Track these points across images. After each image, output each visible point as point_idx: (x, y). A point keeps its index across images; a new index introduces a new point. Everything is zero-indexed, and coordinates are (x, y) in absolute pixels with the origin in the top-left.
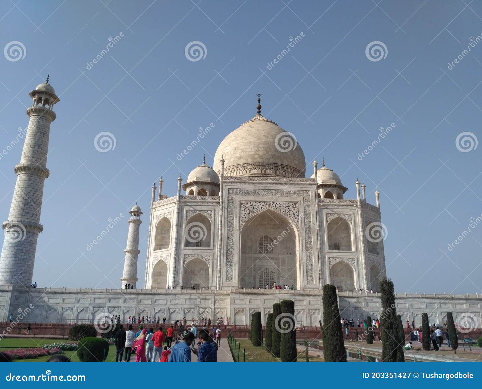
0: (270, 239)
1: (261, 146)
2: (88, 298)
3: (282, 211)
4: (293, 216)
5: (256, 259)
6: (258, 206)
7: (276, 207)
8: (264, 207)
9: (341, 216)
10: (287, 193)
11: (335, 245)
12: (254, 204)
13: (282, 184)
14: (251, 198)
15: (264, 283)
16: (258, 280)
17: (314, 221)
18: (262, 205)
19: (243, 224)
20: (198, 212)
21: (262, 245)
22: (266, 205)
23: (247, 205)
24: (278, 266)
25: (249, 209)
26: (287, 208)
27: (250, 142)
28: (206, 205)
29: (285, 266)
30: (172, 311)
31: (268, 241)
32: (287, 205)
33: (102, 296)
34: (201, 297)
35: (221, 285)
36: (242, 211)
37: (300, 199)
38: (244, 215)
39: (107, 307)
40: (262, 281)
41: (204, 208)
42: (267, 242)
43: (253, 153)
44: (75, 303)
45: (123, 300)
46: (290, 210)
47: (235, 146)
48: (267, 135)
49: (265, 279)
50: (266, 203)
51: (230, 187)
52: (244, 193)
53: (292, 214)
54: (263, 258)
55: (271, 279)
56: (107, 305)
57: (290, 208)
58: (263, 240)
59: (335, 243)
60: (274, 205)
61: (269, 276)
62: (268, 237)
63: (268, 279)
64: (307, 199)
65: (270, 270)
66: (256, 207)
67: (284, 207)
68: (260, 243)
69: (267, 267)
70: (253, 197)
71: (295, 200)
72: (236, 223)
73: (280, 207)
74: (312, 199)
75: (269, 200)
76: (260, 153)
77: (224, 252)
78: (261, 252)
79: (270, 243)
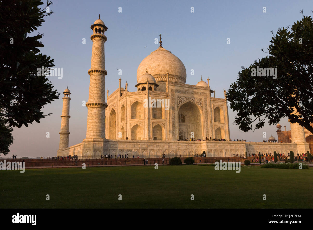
1: (172, 66)
2: (139, 145)
4: (200, 105)
6: (185, 99)
8: (188, 100)
9: (218, 106)
10: (197, 93)
12: (184, 98)
13: (195, 88)
14: (181, 95)
15: (181, 137)
17: (209, 108)
18: (187, 98)
19: (179, 107)
21: (180, 118)
23: (180, 98)
24: (187, 129)
25: (181, 100)
26: (198, 101)
27: (167, 63)
28: (161, 96)
30: (177, 151)
31: (182, 116)
32: (198, 99)
33: (145, 144)
34: (189, 144)
35: (171, 138)
36: (178, 101)
37: (203, 97)
38: (179, 103)
39: (148, 150)
43: (169, 69)
44: (133, 147)
45: (155, 146)
47: (158, 64)
50: (189, 98)
51: (172, 88)
52: (179, 92)
56: (148, 149)
57: (199, 101)
58: (180, 116)
60: (192, 99)
64: (206, 97)
66: (184, 99)
67: (196, 100)
69: (182, 129)
70: (183, 94)
71: (201, 97)
72: (176, 107)
73: (195, 100)
74: (208, 98)
75: (190, 96)
76: (172, 69)
77: (171, 121)
78: (179, 122)
79: (183, 118)
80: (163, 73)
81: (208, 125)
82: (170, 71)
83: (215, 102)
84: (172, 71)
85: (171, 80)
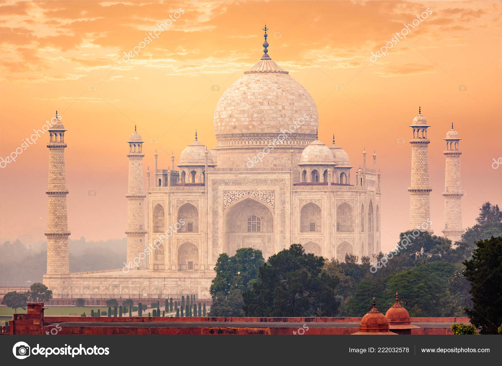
0: (258, 218)
1: (255, 115)
3: (260, 199)
4: (270, 203)
5: (245, 237)
6: (239, 195)
7: (255, 195)
8: (244, 196)
9: (313, 201)
10: (265, 182)
12: (236, 193)
13: (260, 173)
14: (232, 188)
17: (288, 206)
18: (242, 194)
19: (226, 211)
20: (186, 202)
21: (250, 224)
22: (246, 193)
23: (229, 195)
24: (264, 244)
25: (231, 198)
26: (264, 196)
27: (244, 110)
28: (193, 195)
29: (271, 243)
31: (256, 220)
32: (265, 193)
35: (209, 264)
37: (277, 188)
38: (227, 204)
41: (191, 198)
42: (255, 221)
43: (247, 123)
46: (267, 198)
48: (262, 101)
50: (246, 192)
51: (214, 178)
52: (226, 184)
53: (269, 201)
54: (251, 237)
57: (267, 195)
58: (251, 219)
59: (311, 224)
60: (253, 193)
62: (256, 217)
64: (282, 187)
65: (258, 246)
66: (237, 196)
67: (262, 195)
68: (248, 222)
69: (255, 244)
70: (234, 186)
71: (272, 188)
72: (220, 210)
73: (258, 195)
74: (287, 187)
75: (248, 189)
76: (255, 123)
77: (210, 236)
78: (249, 231)
79: (258, 222)
80: (237, 131)
81: (284, 238)
82: (251, 127)
83: (304, 194)
84: (254, 126)
85: (254, 144)
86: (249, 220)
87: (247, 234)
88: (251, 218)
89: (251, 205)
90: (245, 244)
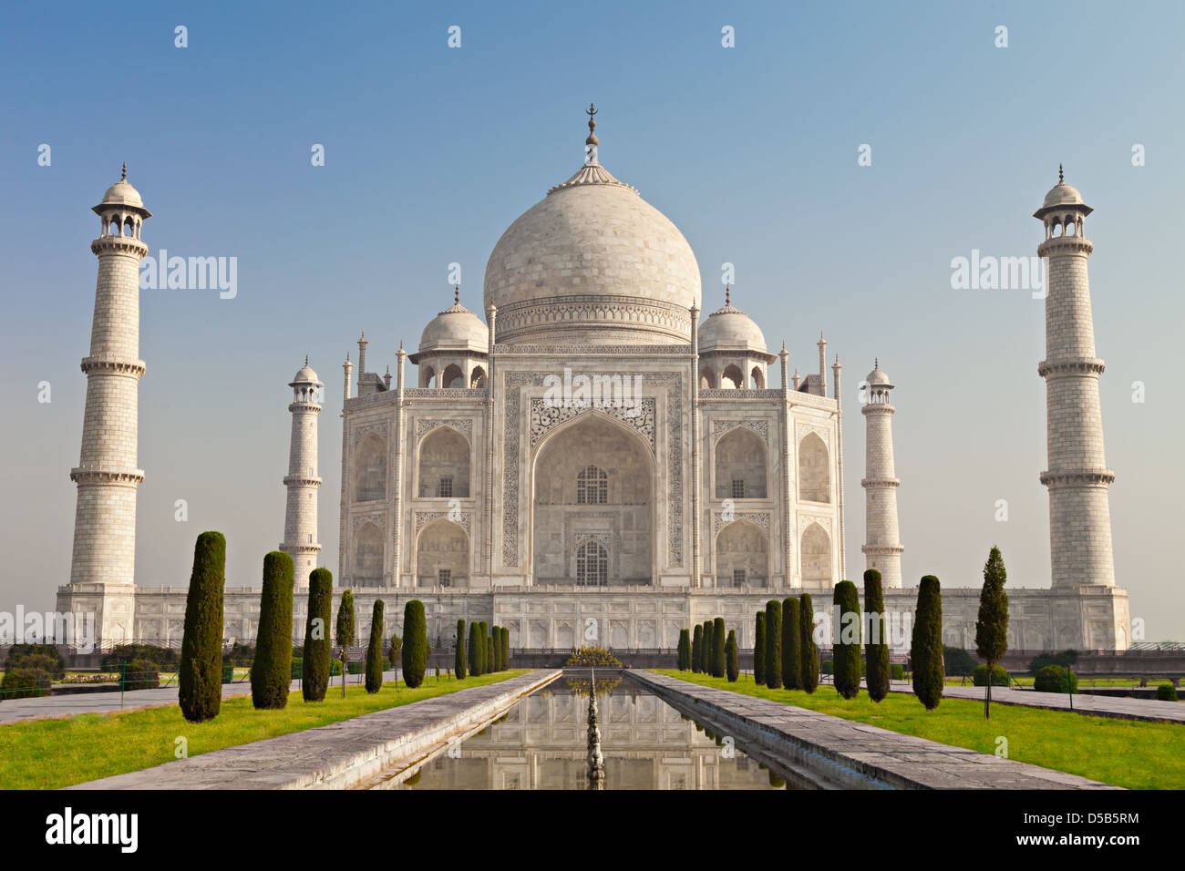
0: (601, 473)
3: (620, 418)
4: (643, 428)
5: (571, 515)
11: (734, 485)
13: (621, 359)
15: (586, 564)
16: (574, 559)
17: (686, 436)
19: (537, 447)
20: (442, 425)
21: (584, 486)
23: (547, 409)
24: (617, 530)
29: (631, 530)
31: (596, 477)
35: (494, 572)
36: (535, 419)
37: (660, 394)
38: (540, 429)
40: (583, 561)
41: (453, 415)
42: (594, 480)
46: (635, 418)
49: (589, 557)
51: (508, 368)
53: (640, 423)
54: (585, 514)
55: (601, 556)
58: (587, 475)
59: (734, 481)
61: (598, 549)
62: (596, 469)
63: (596, 557)
64: (674, 391)
65: (601, 537)
66: (565, 410)
67: (624, 410)
68: (579, 482)
69: (593, 532)
71: (648, 394)
72: (523, 444)
74: (684, 391)
77: (498, 505)
78: (581, 501)
79: (601, 482)
80: (545, 292)
82: (576, 281)
83: (727, 406)
84: (584, 279)
86: (581, 475)
87: (577, 508)
88: (587, 472)
89: (588, 439)
90: (573, 531)
